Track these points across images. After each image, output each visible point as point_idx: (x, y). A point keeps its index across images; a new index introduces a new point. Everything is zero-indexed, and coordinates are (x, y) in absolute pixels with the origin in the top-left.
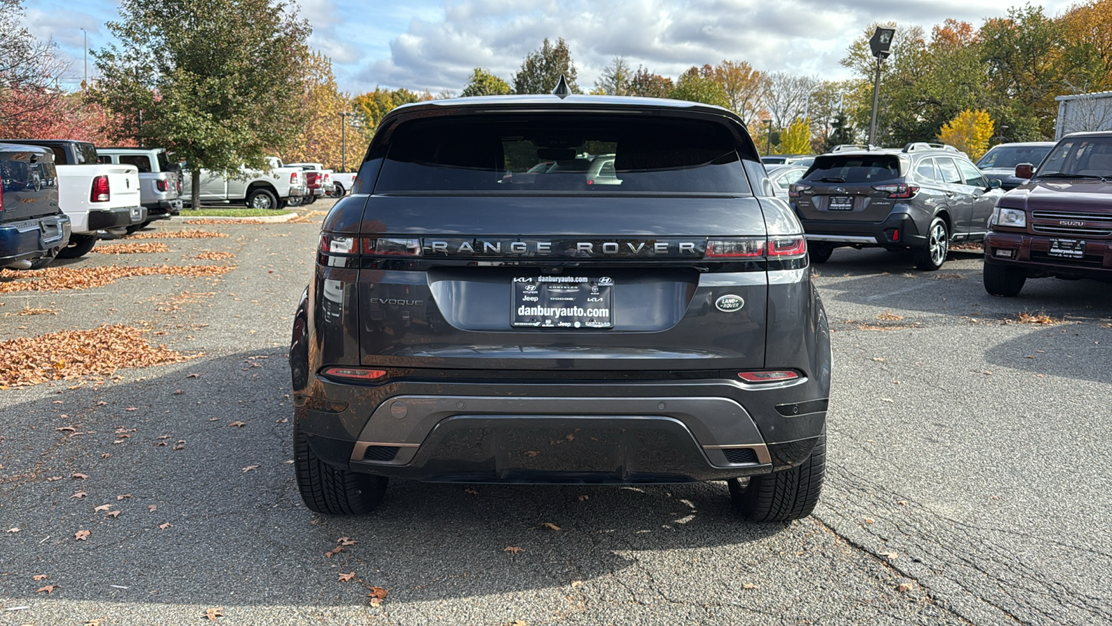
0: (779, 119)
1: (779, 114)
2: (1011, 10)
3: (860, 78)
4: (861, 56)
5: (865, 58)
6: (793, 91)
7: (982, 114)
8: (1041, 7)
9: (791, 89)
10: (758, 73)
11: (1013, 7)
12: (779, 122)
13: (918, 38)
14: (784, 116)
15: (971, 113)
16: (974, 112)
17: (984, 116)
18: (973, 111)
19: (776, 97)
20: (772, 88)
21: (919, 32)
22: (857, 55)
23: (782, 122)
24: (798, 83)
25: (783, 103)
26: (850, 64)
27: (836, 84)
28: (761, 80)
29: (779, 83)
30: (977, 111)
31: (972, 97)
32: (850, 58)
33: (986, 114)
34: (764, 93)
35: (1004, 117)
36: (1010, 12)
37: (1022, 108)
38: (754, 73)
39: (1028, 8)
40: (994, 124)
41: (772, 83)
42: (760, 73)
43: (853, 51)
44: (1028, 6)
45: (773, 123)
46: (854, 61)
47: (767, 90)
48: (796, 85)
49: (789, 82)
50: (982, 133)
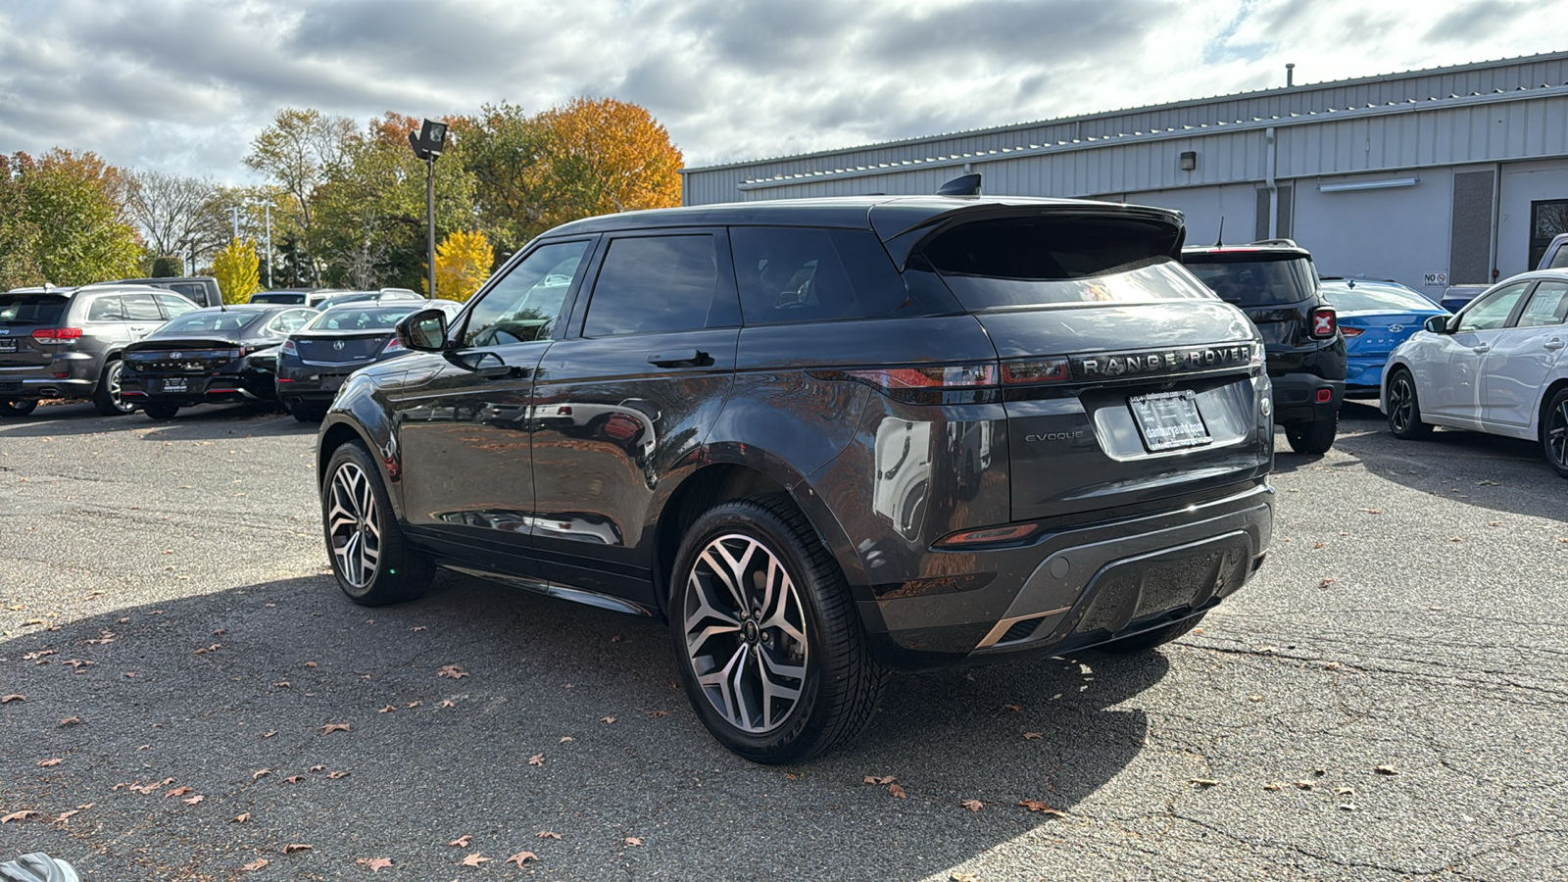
0: (159, 239)
1: (159, 232)
2: (486, 107)
3: (275, 185)
4: (273, 154)
5: (280, 158)
6: (177, 201)
7: (478, 238)
8: (518, 107)
9: (173, 196)
10: (115, 169)
11: (487, 104)
12: (161, 244)
13: (351, 133)
14: (167, 235)
15: (464, 236)
16: (467, 235)
17: (479, 238)
18: (466, 233)
19: (150, 207)
20: (142, 193)
21: (350, 126)
22: (266, 151)
23: (165, 243)
24: (182, 188)
25: (162, 216)
26: (259, 165)
27: (237, 192)
28: (120, 180)
29: (151, 185)
30: (471, 233)
31: (461, 216)
32: (257, 156)
33: (482, 237)
34: (129, 199)
35: (501, 242)
36: (485, 110)
37: (519, 231)
38: (108, 169)
39: (504, 107)
40: (493, 251)
41: (140, 186)
42: (119, 170)
43: (261, 147)
44: (505, 105)
45: (150, 246)
46: (265, 161)
47: (133, 196)
48: (180, 191)
49: (167, 185)
50: (481, 261)
